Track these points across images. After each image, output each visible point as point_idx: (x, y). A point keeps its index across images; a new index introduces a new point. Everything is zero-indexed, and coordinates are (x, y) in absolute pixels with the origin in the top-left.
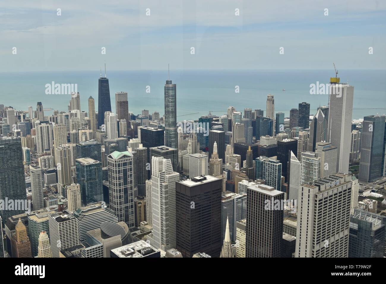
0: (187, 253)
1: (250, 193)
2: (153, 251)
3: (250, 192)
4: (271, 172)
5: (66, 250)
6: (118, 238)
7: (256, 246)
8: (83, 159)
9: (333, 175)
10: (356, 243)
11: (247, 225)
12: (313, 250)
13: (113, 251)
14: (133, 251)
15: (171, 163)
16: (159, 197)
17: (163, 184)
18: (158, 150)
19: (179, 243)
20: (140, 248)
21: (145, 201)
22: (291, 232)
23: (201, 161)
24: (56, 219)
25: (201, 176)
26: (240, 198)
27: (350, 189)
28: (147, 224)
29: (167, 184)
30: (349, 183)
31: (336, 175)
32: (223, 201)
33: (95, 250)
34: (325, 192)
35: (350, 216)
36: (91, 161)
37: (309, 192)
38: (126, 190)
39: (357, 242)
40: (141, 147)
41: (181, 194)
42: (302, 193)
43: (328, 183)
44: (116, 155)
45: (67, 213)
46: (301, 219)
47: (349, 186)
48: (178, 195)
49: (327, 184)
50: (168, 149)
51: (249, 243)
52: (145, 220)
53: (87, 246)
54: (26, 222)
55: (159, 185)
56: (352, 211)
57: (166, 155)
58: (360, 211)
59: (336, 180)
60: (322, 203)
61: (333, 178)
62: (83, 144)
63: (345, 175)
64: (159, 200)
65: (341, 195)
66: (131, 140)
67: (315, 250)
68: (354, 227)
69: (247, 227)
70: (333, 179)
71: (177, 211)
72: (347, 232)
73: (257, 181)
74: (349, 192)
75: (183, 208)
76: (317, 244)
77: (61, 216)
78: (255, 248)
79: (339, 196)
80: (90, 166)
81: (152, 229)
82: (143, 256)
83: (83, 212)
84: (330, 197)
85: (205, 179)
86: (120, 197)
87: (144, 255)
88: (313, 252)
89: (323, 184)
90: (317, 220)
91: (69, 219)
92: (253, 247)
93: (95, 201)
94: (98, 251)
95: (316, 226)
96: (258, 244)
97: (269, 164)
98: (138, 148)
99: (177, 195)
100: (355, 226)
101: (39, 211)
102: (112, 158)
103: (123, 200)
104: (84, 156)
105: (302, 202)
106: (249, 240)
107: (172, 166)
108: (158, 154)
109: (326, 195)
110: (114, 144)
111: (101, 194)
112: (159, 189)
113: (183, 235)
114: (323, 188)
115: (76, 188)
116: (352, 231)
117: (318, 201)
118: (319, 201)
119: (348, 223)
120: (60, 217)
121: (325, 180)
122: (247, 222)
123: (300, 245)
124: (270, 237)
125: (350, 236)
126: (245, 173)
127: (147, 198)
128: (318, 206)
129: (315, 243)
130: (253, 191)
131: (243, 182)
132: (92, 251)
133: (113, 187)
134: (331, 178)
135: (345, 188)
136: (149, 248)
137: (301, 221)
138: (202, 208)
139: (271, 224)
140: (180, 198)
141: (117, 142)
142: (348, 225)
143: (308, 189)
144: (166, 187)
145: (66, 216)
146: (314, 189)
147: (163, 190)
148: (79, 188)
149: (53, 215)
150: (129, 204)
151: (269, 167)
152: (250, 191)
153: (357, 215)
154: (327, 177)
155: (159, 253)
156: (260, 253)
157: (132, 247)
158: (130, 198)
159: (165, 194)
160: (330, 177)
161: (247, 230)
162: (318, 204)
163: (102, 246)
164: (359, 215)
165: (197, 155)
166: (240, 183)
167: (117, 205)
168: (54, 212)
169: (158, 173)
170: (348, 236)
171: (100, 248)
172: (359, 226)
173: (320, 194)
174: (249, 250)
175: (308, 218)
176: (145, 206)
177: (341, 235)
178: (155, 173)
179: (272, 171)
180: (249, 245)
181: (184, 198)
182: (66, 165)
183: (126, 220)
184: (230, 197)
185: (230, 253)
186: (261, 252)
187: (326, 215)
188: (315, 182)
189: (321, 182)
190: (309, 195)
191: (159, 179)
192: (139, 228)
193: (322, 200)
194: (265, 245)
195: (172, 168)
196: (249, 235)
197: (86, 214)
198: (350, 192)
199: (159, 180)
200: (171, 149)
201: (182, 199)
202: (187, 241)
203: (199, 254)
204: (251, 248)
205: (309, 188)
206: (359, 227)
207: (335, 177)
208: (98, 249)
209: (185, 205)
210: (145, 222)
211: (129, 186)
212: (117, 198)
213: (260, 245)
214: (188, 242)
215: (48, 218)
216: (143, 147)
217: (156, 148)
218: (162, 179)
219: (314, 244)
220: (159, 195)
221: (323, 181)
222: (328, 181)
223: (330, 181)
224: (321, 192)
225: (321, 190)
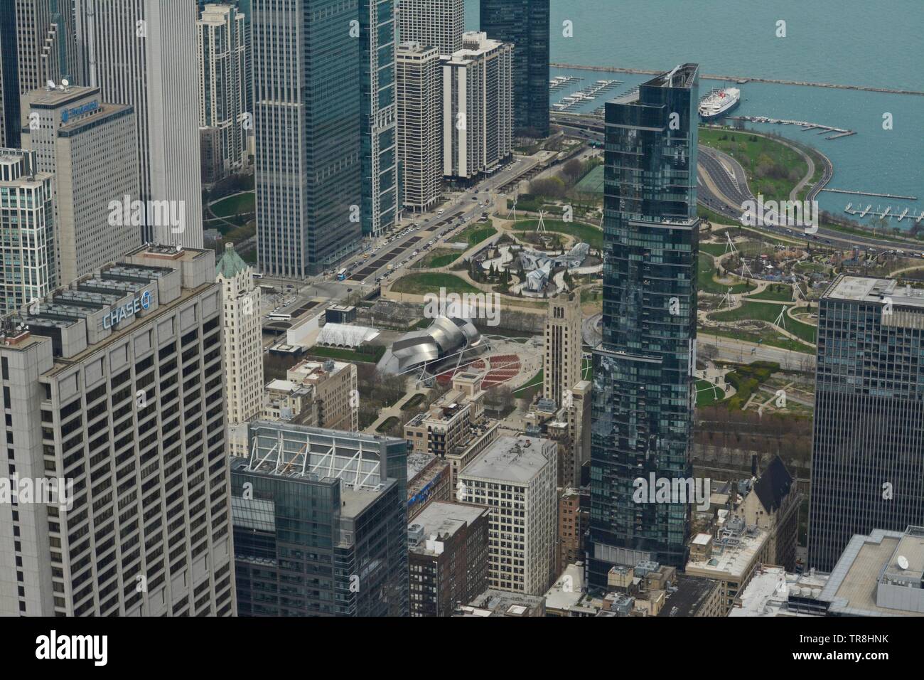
9: (119, 265)
10: (274, 599)
27: (213, 323)
30: (204, 295)
31: (136, 260)
34: (86, 362)
35: (227, 468)
37: (6, 376)
39: (278, 594)
43: (99, 306)
47: (207, 314)
49: (93, 317)
56: (237, 440)
58: (274, 433)
59: (137, 288)
60: (77, 423)
61: (120, 279)
63: (182, 255)
65: (172, 365)
68: (258, 517)
70: (121, 286)
72: (223, 553)
74: (208, 343)
79: (164, 370)
84: (117, 381)
89: (74, 319)
95: (64, 550)
100: (262, 515)
109: (94, 378)
114: (72, 339)
116: (246, 541)
117: (56, 415)
118: (65, 412)
119: (224, 503)
121: (83, 296)
125: (238, 569)
128: (58, 442)
134: (111, 277)
135: (187, 323)
142: (223, 517)
146: (31, 352)
153: (263, 453)
154: (93, 278)
160: (104, 278)
162: (57, 433)
164: (275, 455)
170: (232, 573)
172: (279, 510)
173: (61, 376)
177: (198, 571)
187: (108, 482)
189: (59, 310)
190: (6, 390)
193: (75, 406)
198: (215, 339)
206: (282, 519)
207: (131, 272)
221: (72, 303)
222: (97, 298)
223: (111, 299)
224: (69, 364)
225: (67, 352)
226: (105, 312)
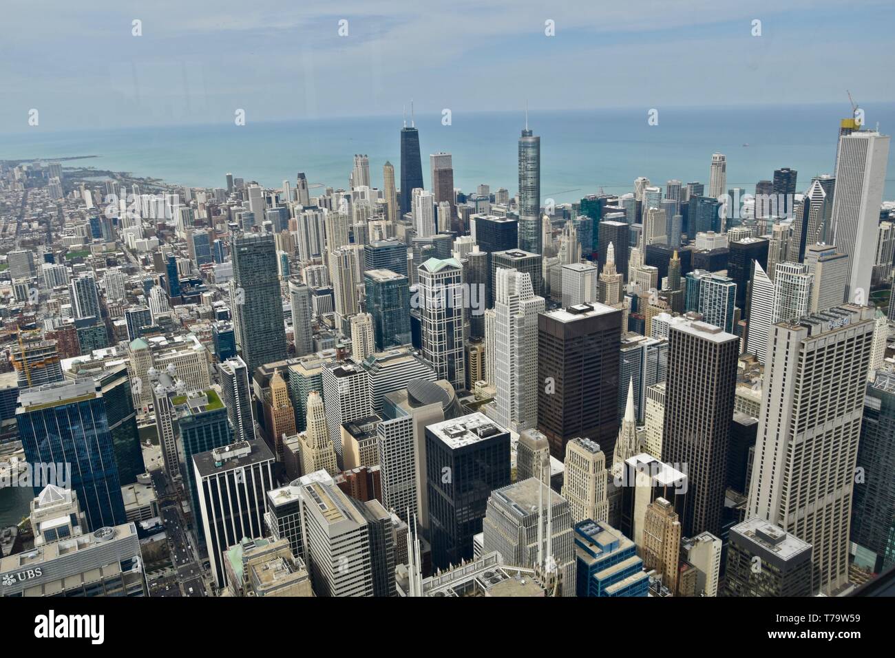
0: (556, 437)
1: (675, 337)
2: (497, 431)
3: (674, 334)
4: (715, 300)
5: (352, 423)
6: (438, 408)
7: (682, 430)
8: (377, 271)
9: (836, 308)
10: (875, 434)
11: (667, 393)
12: (790, 443)
13: (429, 427)
14: (463, 430)
15: (530, 279)
16: (509, 339)
17: (515, 316)
18: (507, 256)
19: (542, 419)
20: (475, 425)
21: (483, 345)
22: (748, 409)
23: (584, 276)
24: (335, 372)
25: (585, 304)
26: (654, 345)
27: (871, 333)
28: (486, 386)
29: (522, 316)
30: (868, 323)
31: (844, 307)
32: (624, 350)
33: (399, 425)
34: (819, 338)
35: (866, 384)
36: (389, 275)
37: (789, 338)
38: (450, 326)
39: (877, 433)
40: (476, 251)
41: (548, 335)
42: (776, 339)
43: (827, 321)
44: (433, 264)
45: (352, 362)
46: (771, 386)
47: (868, 330)
48: (543, 337)
49: (824, 324)
50: (525, 255)
51: (669, 424)
52: (483, 378)
53: (386, 419)
54: (286, 376)
55: (509, 319)
56: (871, 376)
57: (521, 266)
58: (886, 376)
59: (843, 317)
60: (812, 358)
61: (837, 313)
62: (377, 245)
63: (862, 308)
64: (508, 345)
65: (852, 345)
66: (458, 238)
67: (793, 443)
69: (667, 397)
70: (837, 315)
71: (540, 364)
72: (858, 414)
73: (688, 315)
74: (867, 340)
75: (550, 360)
76: (799, 432)
77: (343, 367)
78: (681, 434)
79: (848, 346)
80: (389, 283)
81: (495, 394)
82: (481, 440)
83: (378, 361)
84: (829, 347)
85: (592, 309)
86: (440, 338)
87: (482, 437)
88: (791, 446)
89: (817, 324)
90: (800, 390)
91: (355, 372)
92: (677, 432)
93: (397, 343)
94: (404, 427)
95: (799, 400)
96: (686, 428)
97: (712, 284)
98: (470, 253)
99: (539, 336)
100: (876, 404)
101: (306, 357)
102: (426, 270)
103: (444, 343)
104: (379, 266)
105: (774, 355)
106: (670, 420)
107: (531, 286)
108: (506, 263)
109: (821, 344)
110: (429, 246)
111: (407, 332)
112: (508, 326)
113: (550, 406)
114: (815, 330)
115: (366, 320)
116: (868, 411)
117: (805, 355)
118: (808, 354)
119: (862, 397)
120: (341, 369)
121: (822, 316)
122: (667, 389)
123: (765, 434)
124: (710, 416)
125: (863, 421)
126: (665, 300)
127: (487, 341)
128: (804, 363)
129: (796, 430)
130: (680, 334)
131: (661, 316)
132: (394, 426)
133: (426, 319)
134: (833, 312)
135: (860, 332)
136: (491, 425)
137: (770, 390)
138: (585, 360)
139: (712, 394)
140: (545, 343)
141: (435, 242)
142: (861, 401)
143: (787, 331)
144: (521, 321)
145: (350, 367)
146: (800, 332)
147: (516, 327)
148: (370, 321)
149: (329, 365)
150: (455, 351)
151: (711, 289)
152: (675, 332)
153: (880, 382)
154: (827, 311)
155: (508, 435)
156: (689, 443)
157: (462, 422)
158: (456, 340)
159: (519, 335)
160: (831, 311)
161: (667, 402)
162: (804, 360)
163: (410, 420)
164: (885, 384)
165: (578, 266)
166: (655, 317)
167: (436, 351)
168: (329, 360)
169: (507, 298)
170: (860, 421)
171: (408, 422)
172: (882, 404)
173: (809, 342)
174: (669, 437)
175: (784, 385)
176: (483, 354)
177: (847, 418)
178: (501, 298)
179: (718, 297)
180: (669, 429)
181: (553, 341)
182: (348, 281)
183: (451, 377)
184: (636, 343)
185: (633, 440)
186: (692, 443)
187: (820, 381)
188: (801, 320)
189: (813, 320)
190: (788, 343)
191: (508, 307)
192: (471, 391)
193: (813, 352)
194: (699, 430)
195: (532, 289)
196: (670, 412)
197: (383, 365)
198: (870, 339)
199: (509, 309)
200: (529, 255)
201: (549, 344)
202: (557, 417)
203: (579, 440)
204: (673, 435)
205: (791, 331)
206: (883, 407)
207: (842, 311)
208: (404, 424)
209: (554, 354)
210: (482, 381)
211: (455, 319)
212: (435, 340)
213: (690, 430)
214: (558, 420)
215: (320, 370)
216: (480, 250)
217: (503, 252)
218: (514, 308)
219: (792, 432)
220: (508, 336)
221: (817, 318)
222: (827, 318)
223: (832, 319)
224: (813, 338)
225: (813, 334)
226: (830, 323)
